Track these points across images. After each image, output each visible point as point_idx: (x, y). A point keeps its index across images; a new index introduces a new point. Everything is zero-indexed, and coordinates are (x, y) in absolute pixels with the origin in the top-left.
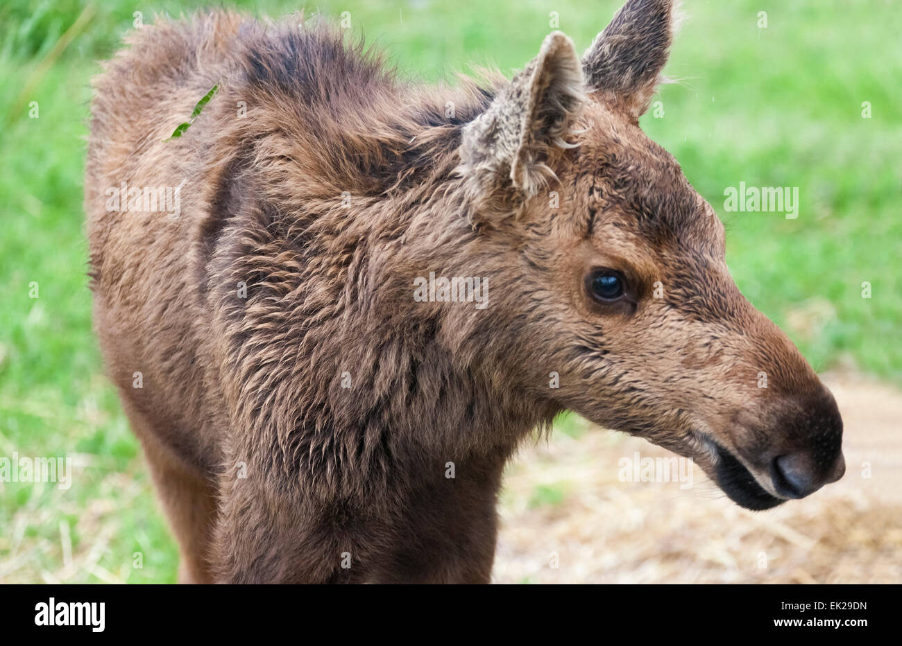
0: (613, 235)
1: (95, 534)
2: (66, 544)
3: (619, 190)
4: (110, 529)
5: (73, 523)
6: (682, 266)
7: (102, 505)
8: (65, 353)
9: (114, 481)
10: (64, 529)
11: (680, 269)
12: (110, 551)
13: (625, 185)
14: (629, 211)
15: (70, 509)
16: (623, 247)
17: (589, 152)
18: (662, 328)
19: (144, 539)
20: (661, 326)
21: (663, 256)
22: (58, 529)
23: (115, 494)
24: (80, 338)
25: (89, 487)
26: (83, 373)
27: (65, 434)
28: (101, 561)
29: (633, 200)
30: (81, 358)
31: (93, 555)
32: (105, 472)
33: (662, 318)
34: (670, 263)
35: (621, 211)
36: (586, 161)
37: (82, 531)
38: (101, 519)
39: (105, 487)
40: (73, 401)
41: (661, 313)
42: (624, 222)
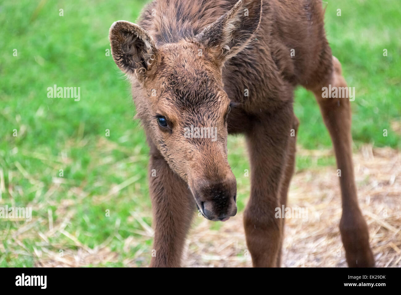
0: (164, 102)
1: (64, 215)
2: (51, 220)
3: (171, 86)
4: (71, 214)
5: (54, 210)
6: (189, 120)
7: (67, 202)
8: (53, 130)
9: (74, 191)
10: (50, 212)
11: (188, 121)
12: (71, 223)
13: (174, 84)
14: (173, 94)
15: (52, 203)
16: (166, 107)
17: (169, 68)
18: (179, 142)
19: (87, 219)
20: (179, 141)
21: (183, 114)
22: (47, 212)
23: (74, 197)
24: (61, 123)
25: (62, 194)
26: (61, 140)
27: (52, 168)
28: (66, 228)
29: (176, 90)
30: (60, 133)
31: (63, 225)
32: (70, 186)
33: (179, 138)
34: (184, 118)
35: (171, 94)
36: (166, 71)
37: (58, 213)
38: (67, 208)
39: (70, 194)
40: (56, 153)
41: (179, 136)
42: (170, 98)
